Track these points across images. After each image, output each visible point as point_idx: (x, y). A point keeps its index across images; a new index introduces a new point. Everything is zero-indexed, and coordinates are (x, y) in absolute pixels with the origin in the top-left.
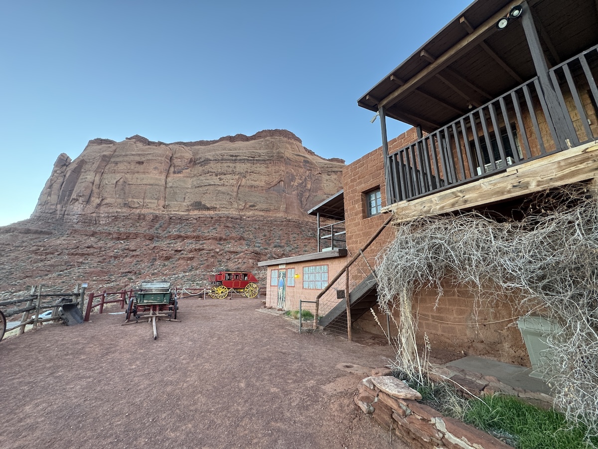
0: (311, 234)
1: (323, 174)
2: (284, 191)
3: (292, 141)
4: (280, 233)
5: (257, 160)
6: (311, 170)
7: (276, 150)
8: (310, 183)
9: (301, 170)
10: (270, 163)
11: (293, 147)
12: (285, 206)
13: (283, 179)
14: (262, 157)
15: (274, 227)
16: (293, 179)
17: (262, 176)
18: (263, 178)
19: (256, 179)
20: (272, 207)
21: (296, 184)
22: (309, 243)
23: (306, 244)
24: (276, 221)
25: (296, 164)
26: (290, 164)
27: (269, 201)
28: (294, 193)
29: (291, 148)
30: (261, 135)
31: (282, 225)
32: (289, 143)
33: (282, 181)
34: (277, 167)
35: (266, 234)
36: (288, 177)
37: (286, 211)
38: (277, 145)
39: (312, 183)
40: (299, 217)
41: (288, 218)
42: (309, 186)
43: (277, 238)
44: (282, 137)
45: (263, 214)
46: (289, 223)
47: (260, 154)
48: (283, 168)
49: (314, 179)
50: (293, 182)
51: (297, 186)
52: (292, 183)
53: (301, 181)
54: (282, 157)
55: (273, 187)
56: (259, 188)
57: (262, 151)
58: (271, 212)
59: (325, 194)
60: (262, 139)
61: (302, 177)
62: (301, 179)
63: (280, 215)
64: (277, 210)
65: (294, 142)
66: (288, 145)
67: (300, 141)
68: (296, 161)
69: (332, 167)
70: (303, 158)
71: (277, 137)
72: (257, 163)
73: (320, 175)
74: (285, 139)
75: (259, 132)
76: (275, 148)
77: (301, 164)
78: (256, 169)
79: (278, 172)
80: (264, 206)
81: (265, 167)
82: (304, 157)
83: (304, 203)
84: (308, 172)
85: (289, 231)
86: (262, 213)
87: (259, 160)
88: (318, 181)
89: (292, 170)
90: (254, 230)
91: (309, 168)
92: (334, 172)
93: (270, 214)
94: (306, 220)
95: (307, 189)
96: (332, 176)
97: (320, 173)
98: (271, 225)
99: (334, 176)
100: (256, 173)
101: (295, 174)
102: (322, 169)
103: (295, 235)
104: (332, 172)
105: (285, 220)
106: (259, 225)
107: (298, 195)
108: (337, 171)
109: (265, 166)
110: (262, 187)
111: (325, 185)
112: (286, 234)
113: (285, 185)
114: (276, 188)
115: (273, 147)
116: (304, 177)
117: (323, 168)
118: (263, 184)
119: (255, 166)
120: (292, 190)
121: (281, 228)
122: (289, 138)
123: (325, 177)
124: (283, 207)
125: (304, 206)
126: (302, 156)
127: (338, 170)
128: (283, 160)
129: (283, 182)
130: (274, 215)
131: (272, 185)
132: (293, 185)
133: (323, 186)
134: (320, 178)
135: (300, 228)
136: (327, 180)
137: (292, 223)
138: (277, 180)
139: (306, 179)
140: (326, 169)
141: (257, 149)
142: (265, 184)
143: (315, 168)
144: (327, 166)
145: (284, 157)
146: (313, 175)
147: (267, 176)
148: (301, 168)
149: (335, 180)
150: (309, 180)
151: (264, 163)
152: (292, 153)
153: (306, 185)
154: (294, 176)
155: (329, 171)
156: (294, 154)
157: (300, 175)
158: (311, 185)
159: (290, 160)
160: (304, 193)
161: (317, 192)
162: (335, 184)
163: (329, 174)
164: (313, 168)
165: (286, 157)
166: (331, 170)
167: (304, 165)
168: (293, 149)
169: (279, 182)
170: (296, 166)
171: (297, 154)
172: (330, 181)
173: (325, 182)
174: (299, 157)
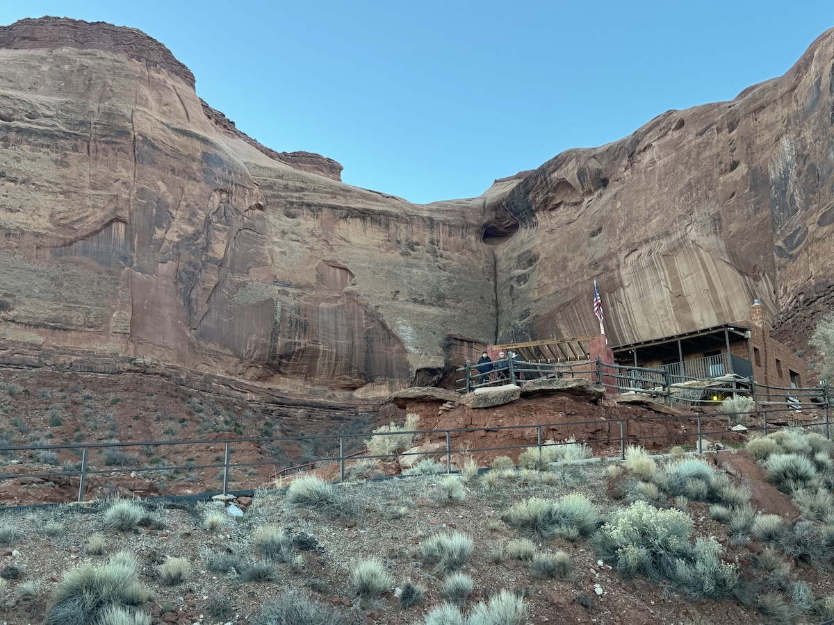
0: (226, 422)
1: (269, 210)
2: (125, 259)
3: (162, 76)
4: (113, 412)
5: (19, 130)
6: (229, 193)
7: (101, 100)
8: (222, 236)
9: (194, 190)
10: (75, 149)
11: (165, 99)
12: (129, 315)
13: (125, 214)
14: (43, 121)
15: (88, 392)
16: (162, 217)
17: (40, 196)
18: (46, 202)
19: (11, 203)
20: (77, 318)
21: (172, 236)
24: (90, 370)
25: (174, 163)
26: (153, 163)
27: (66, 294)
28: (163, 268)
29: (159, 101)
30: (37, 35)
31: (115, 383)
32: (151, 83)
33: (118, 220)
34: (102, 169)
36: (145, 207)
37: (133, 333)
38: (105, 85)
39: (229, 237)
40: (180, 358)
41: (140, 360)
42: (219, 249)
44: (122, 57)
45: (40, 340)
46: (145, 378)
47: (32, 106)
48: (126, 174)
49: (237, 225)
50: (160, 227)
51: (177, 245)
52: (159, 233)
53: (190, 229)
54: (124, 133)
55: (83, 238)
56: (26, 238)
57: (43, 98)
58: (73, 334)
59: (276, 282)
60: (42, 52)
61: (194, 214)
62: (190, 222)
63: (109, 346)
64: (97, 326)
65: (170, 82)
66: (145, 91)
67: (189, 79)
68: (176, 154)
69: (302, 189)
70: (198, 145)
71: (101, 53)
72: (18, 142)
73: (258, 212)
74: (136, 66)
75: (27, 21)
76: (94, 94)
77: (195, 166)
78: (16, 165)
79: (106, 186)
80: (45, 310)
81: (56, 162)
82: (205, 141)
83: (201, 308)
84: (216, 198)
85: (147, 409)
86: (33, 337)
87: (30, 132)
88: (253, 233)
89: (160, 183)
91: (222, 185)
92: (309, 205)
93: (68, 341)
94: (204, 369)
95: (211, 260)
96: (301, 220)
97: (260, 207)
98: (72, 384)
99: (307, 222)
100: (14, 181)
101: (170, 199)
102: (269, 192)
103: (171, 424)
104: (301, 205)
105: (128, 366)
106: (23, 382)
107: (178, 278)
108: (320, 207)
109: (54, 156)
110: (37, 235)
111: (277, 249)
112: (136, 418)
113: (129, 237)
114: (93, 244)
115: (89, 87)
116: (202, 215)
117: (270, 187)
118: (42, 223)
119: (10, 151)
120: (158, 257)
121: (112, 396)
122: (150, 64)
123: (276, 220)
124: (120, 318)
125: (197, 318)
126: (197, 137)
127: (323, 202)
128: (126, 143)
129: (122, 226)
130: (85, 347)
131: (79, 234)
132: (163, 240)
133: (271, 251)
134: (258, 223)
135: (183, 400)
136: (284, 233)
137: (154, 379)
138: (100, 215)
139: (208, 221)
140: (283, 194)
141: (21, 89)
142: (50, 225)
143: (244, 187)
144: (284, 182)
145: (129, 133)
146: (236, 210)
147: (61, 197)
148: (195, 179)
149: (313, 235)
150: (218, 225)
151: (48, 146)
152: (162, 123)
153: (208, 243)
154: (167, 206)
155: (292, 203)
156: (168, 126)
157: (188, 206)
158: (227, 247)
159: (153, 146)
160: (200, 271)
161: (248, 273)
162: (310, 249)
163: (292, 211)
164: (236, 185)
165: (140, 135)
166: (300, 198)
167: (204, 171)
168: (165, 108)
169: (109, 224)
170: (173, 170)
171: (179, 127)
172: (294, 237)
173: (276, 239)
174: (185, 138)
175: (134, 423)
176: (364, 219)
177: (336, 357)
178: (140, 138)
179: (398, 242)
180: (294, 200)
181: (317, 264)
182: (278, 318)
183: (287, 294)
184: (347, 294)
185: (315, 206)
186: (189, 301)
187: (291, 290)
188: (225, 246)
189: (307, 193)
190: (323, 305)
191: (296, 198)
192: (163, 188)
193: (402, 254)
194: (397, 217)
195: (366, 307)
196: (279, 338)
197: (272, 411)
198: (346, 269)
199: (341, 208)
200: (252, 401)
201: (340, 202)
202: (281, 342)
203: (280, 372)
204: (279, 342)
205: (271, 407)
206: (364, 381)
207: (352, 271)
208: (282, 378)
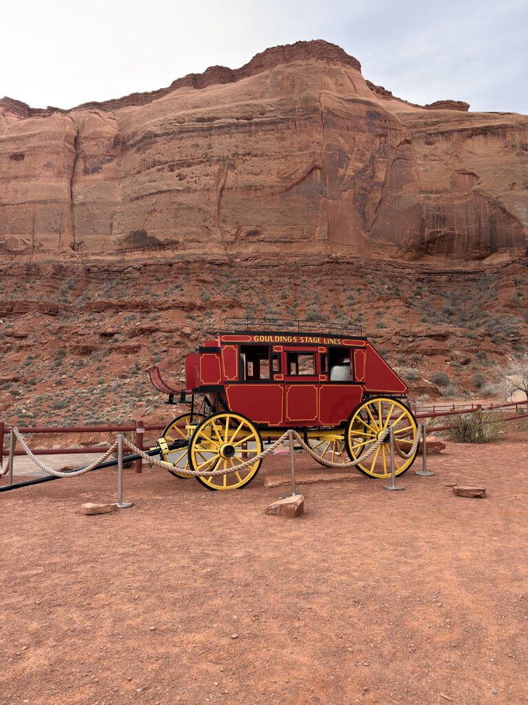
0: (389, 289)
1: (414, 142)
2: (321, 192)
3: (338, 66)
4: (318, 289)
5: (257, 124)
6: (384, 135)
7: (301, 92)
8: (383, 167)
9: (362, 138)
10: (288, 128)
11: (340, 81)
12: (326, 228)
13: (319, 163)
14: (269, 114)
15: (304, 278)
16: (343, 160)
17: (270, 162)
18: (274, 165)
19: (257, 170)
20: (297, 234)
21: (350, 172)
22: (388, 308)
23: (381, 310)
24: (306, 265)
25: (348, 123)
26: (335, 125)
27: (290, 220)
28: (346, 195)
29: (337, 84)
30: (264, 62)
31: (320, 271)
32: (330, 73)
33: (316, 168)
34: (304, 136)
35: (287, 293)
36: (332, 155)
37: (329, 240)
38: (303, 81)
39: (388, 166)
40: (360, 251)
41: (334, 255)
42: (381, 176)
43: (312, 301)
44: (312, 61)
45: (278, 250)
46: (338, 266)
47: (262, 107)
48: (318, 137)
49: (392, 157)
50: (342, 167)
51: (353, 178)
52: (342, 171)
53: (361, 165)
54: (316, 110)
55: (297, 184)
56: (266, 190)
57: (268, 100)
58: (295, 245)
59: (422, 192)
60: (267, 72)
61: (363, 155)
62: (361, 160)
63: (316, 249)
64: (307, 238)
65: (343, 70)
66: (328, 80)
67: (356, 65)
68: (349, 117)
69: (438, 123)
70: (364, 108)
71: (299, 62)
72: (257, 131)
73: (406, 145)
74: (321, 64)
75: (258, 56)
76: (296, 90)
77: (362, 122)
78: (257, 146)
79: (307, 147)
80: (279, 232)
81: (278, 138)
82: (368, 103)
83: (371, 217)
84: (378, 141)
85: (338, 285)
86: (274, 249)
87: (262, 124)
88: (402, 160)
89: (340, 138)
90: (260, 285)
91: (379, 131)
92: (442, 133)
93: (293, 249)
94: (375, 256)
95: (378, 184)
96: (437, 145)
97: (408, 142)
98: (296, 274)
99: (442, 145)
100: (256, 156)
101: (347, 148)
102: (413, 130)
103: (352, 293)
104: (437, 134)
105: (327, 260)
106: (269, 276)
107: (355, 200)
108: (451, 132)
109: (277, 135)
110: (271, 187)
111: (421, 169)
112: (331, 291)
113: (323, 178)
114: (303, 186)
115: (293, 87)
116: (368, 154)
117: (415, 126)
118: (273, 179)
119: (253, 138)
120: (342, 187)
121: (318, 279)
122: (330, 60)
123: (420, 149)
124: (321, 230)
125: (369, 224)
126: (362, 102)
127: (453, 128)
128: (317, 116)
129: (318, 172)
130: (302, 251)
131: (294, 181)
132: (344, 175)
133: (417, 171)
134: (407, 153)
135: (361, 277)
136: (425, 156)
137: (343, 266)
138: (305, 166)
139: (373, 158)
140: (423, 129)
141: (256, 98)
142: (278, 179)
143: (395, 129)
144: (424, 121)
145: (318, 109)
146: (391, 146)
147: (283, 160)
148: (362, 131)
149: (447, 154)
150: (380, 159)
151: (273, 130)
152: (339, 98)
153: (374, 173)
154: (345, 153)
155: (430, 134)
156: (342, 99)
157: (358, 150)
158: (387, 173)
159: (334, 115)
160: (370, 192)
161: (402, 189)
162: (445, 164)
163: (431, 140)
164: (390, 129)
165: (325, 109)
166: (436, 129)
167: (368, 124)
168: (340, 88)
169: (310, 172)
170: (348, 128)
171: (350, 98)
172: (433, 158)
173: (420, 162)
174: (355, 104)
175: (329, 294)
176: (485, 134)
177: (468, 238)
178: (325, 111)
179: (514, 146)
180: (432, 132)
181: (450, 174)
182: (424, 216)
183: (429, 198)
184: (474, 191)
185: (447, 132)
186: (363, 214)
187: (433, 196)
188: (385, 173)
189: (441, 124)
190: (457, 202)
191: (433, 130)
192: (342, 140)
193: (517, 155)
194: (512, 127)
195: (489, 198)
196: (426, 230)
197: (423, 279)
198: (473, 174)
199: (467, 130)
200: (408, 274)
201: (467, 125)
202: (427, 232)
203: (429, 253)
204: (426, 233)
205: (423, 276)
206: (489, 252)
207: (478, 174)
208: (430, 257)
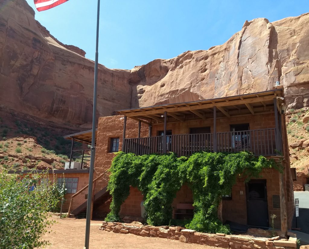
1: (56, 61)
3: (22, 9)
6: (41, 53)
8: (37, 67)
9: (28, 49)
11: (22, 17)
16: (14, 57)
21: (18, 64)
25: (21, 39)
26: (13, 38)
28: (13, 75)
29: (19, 17)
32: (17, 11)
36: (8, 52)
39: (40, 68)
40: (16, 107)
42: (35, 71)
48: (2, 40)
49: (43, 64)
50: (13, 60)
51: (19, 68)
52: (13, 62)
53: (25, 63)
54: (3, 25)
59: (55, 86)
61: (27, 58)
62: (25, 60)
65: (24, 12)
66: (14, 12)
68: (23, 36)
69: (69, 56)
70: (32, 36)
77: (30, 42)
82: (35, 34)
83: (26, 91)
84: (37, 54)
88: (49, 68)
89: (15, 45)
91: (39, 50)
92: (70, 62)
94: (24, 112)
95: (31, 75)
96: (67, 66)
97: (53, 60)
99: (69, 68)
101: (18, 51)
104: (68, 61)
107: (18, 79)
108: (75, 63)
111: (57, 75)
116: (30, 59)
117: (57, 54)
120: (11, 70)
122: (18, 4)
123: (58, 65)
125: (24, 94)
126: (32, 32)
128: (4, 29)
132: (14, 65)
133: (55, 75)
134: (51, 65)
136: (60, 70)
137: (3, 113)
139: (32, 62)
140: (62, 57)
143: (47, 52)
144: (63, 53)
145: (5, 26)
146: (43, 59)
148: (29, 46)
149: (71, 72)
150: (36, 63)
152: (19, 25)
153: (31, 69)
154: (17, 53)
155: (64, 61)
156: (21, 26)
157: (25, 54)
158: (39, 71)
159: (14, 32)
160: (27, 78)
161: (45, 81)
162: (69, 76)
163: (64, 63)
164: (44, 51)
165: (9, 27)
166: (68, 59)
167: (33, 44)
170: (21, 41)
171: (25, 27)
172: (64, 72)
173: (57, 71)
174: (27, 31)
176: (89, 70)
177: (75, 114)
178: (10, 28)
180: (66, 59)
181: (71, 82)
182: (55, 98)
183: (59, 90)
184: (81, 93)
185: (73, 62)
186: (21, 88)
187: (61, 89)
188: (38, 71)
189: (71, 58)
190: (72, 96)
192: (16, 47)
193: (102, 83)
195: (87, 98)
196: (54, 105)
197: (49, 129)
198: (82, 86)
199: (82, 65)
200: (42, 125)
201: (82, 63)
203: (54, 116)
205: (49, 127)
206: (84, 123)
207: (84, 86)
208: (55, 118)
